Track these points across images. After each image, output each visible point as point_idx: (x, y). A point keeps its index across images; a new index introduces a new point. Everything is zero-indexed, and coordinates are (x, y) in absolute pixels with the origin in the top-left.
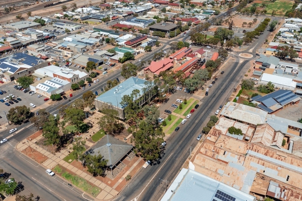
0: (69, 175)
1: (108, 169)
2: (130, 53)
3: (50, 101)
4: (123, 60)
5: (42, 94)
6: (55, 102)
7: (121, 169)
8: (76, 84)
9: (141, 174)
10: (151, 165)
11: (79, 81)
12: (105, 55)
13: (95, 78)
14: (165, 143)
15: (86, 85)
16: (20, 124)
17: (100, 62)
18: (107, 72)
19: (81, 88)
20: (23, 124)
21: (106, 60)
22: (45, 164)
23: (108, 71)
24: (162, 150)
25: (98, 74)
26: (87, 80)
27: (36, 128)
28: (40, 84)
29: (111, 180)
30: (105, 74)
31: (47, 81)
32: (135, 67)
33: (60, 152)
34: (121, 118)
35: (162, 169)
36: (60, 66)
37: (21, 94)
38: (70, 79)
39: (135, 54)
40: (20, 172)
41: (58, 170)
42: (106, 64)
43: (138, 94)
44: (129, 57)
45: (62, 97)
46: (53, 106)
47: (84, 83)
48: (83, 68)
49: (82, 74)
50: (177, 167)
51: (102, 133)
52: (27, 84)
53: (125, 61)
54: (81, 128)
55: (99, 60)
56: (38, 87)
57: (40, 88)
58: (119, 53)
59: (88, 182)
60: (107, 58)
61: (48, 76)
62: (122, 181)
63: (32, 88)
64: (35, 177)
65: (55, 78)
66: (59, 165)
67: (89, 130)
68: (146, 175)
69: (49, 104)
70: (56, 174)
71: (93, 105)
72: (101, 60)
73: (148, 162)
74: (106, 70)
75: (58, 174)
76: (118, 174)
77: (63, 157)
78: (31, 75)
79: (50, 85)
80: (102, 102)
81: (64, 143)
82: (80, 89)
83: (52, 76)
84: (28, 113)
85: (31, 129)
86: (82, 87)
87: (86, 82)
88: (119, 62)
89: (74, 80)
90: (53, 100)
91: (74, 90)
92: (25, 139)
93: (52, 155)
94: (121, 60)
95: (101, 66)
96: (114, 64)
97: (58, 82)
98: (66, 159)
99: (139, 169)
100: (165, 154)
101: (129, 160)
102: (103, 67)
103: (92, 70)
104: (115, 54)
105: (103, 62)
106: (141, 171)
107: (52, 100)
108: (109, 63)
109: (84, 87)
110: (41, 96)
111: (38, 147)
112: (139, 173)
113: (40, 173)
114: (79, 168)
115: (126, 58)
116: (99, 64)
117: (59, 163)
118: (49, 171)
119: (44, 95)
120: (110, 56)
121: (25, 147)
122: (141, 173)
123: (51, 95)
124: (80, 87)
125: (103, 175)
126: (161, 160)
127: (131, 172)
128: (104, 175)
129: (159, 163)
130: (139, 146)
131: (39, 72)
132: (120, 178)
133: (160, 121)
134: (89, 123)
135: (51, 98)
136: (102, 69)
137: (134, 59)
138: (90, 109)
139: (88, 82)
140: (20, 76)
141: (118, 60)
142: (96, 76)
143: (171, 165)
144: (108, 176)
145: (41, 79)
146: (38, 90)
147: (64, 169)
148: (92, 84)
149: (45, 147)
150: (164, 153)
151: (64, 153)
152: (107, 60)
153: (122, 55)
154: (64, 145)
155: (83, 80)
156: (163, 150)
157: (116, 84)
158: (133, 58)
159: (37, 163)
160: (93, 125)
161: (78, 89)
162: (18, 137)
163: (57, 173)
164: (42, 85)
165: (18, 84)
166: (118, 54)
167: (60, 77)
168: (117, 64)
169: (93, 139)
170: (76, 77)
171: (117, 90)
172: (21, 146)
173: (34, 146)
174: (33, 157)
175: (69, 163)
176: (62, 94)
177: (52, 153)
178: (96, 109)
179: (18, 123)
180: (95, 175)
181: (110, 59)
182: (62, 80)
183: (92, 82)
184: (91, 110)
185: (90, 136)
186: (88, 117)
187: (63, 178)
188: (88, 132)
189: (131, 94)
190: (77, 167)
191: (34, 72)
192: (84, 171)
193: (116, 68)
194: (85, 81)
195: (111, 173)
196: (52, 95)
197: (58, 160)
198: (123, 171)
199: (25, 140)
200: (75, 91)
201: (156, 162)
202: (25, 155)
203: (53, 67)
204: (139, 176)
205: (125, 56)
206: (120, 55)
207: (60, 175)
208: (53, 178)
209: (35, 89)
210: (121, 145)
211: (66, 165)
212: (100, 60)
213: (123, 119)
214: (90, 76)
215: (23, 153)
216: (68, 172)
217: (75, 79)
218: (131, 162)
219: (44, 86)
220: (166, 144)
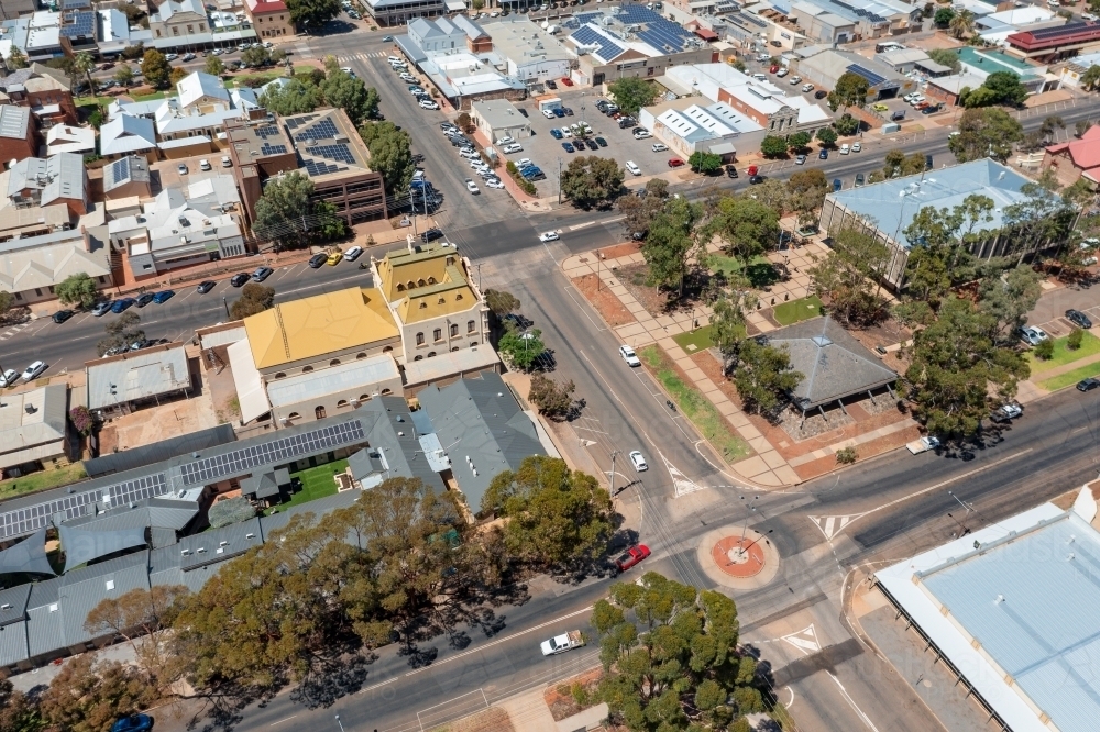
0: (677, 382)
1: (792, 409)
2: (1015, 77)
3: (686, 169)
4: (976, 99)
5: (669, 143)
6: (697, 176)
7: (834, 426)
8: (780, 140)
9: (892, 463)
10: (939, 454)
11: (794, 132)
12: (912, 66)
13: (849, 138)
14: (1019, 409)
15: (810, 150)
16: (588, 209)
17: (886, 86)
18: (899, 128)
19: (792, 156)
20: (594, 211)
21: (911, 86)
22: (623, 331)
23: (903, 125)
24: (998, 425)
25: (865, 126)
26: (819, 137)
27: (625, 232)
28: (670, 111)
29: (790, 441)
30: (889, 130)
31: (694, 107)
32: (1012, 129)
33: (671, 315)
34: (894, 282)
35: (969, 478)
36: (746, 71)
37: (610, 129)
38: (766, 115)
39: (1034, 86)
40: (555, 326)
41: (653, 359)
42: (907, 98)
43: (984, 214)
44: (1005, 92)
45: (724, 167)
46: (690, 187)
47: (808, 145)
48: (820, 95)
49: (812, 113)
50: (1028, 494)
51: (811, 307)
52: (635, 104)
53: (982, 104)
54: (750, 271)
55: (883, 80)
56: (662, 118)
57: (668, 122)
58: (972, 69)
59: (723, 420)
60: (918, 77)
61: (701, 94)
62: (825, 458)
63: (646, 118)
64: (589, 351)
65: (723, 103)
66: (657, 345)
67: (773, 284)
68: (907, 472)
69: (681, 177)
70: (643, 367)
71: (813, 217)
72: (894, 81)
73: (930, 439)
74: (898, 118)
75: (648, 367)
76: (819, 434)
77: (677, 331)
78: (653, 80)
79: (699, 121)
80: (847, 211)
81: (691, 298)
82: (787, 157)
83: (714, 96)
84: (617, 182)
85: (610, 232)
86: (798, 153)
87: (814, 143)
88: (956, 104)
89: (777, 124)
90: (696, 170)
91: (765, 158)
92: (587, 250)
93: (647, 315)
94: (968, 95)
95: (886, 104)
96: (934, 105)
97: (726, 118)
98: (682, 340)
99: (891, 447)
100: (1002, 440)
101: (871, 412)
102: (892, 106)
103: (849, 106)
104: (955, 70)
105: (897, 89)
106: (895, 455)
107: (692, 170)
108: (919, 99)
109: (801, 156)
110: (663, 149)
111: (616, 281)
112: (886, 458)
113: (605, 350)
114: (711, 376)
115: (992, 92)
116: (882, 92)
117: (660, 342)
118: (629, 350)
119: (673, 148)
120: (933, 74)
121: (585, 271)
122: (893, 460)
123: (692, 152)
124: (789, 154)
125: (773, 420)
126: (978, 454)
127: (863, 446)
128: (775, 418)
129: (968, 457)
130: (919, 373)
131: (678, 76)
132: (822, 446)
133: (1033, 336)
134: (782, 266)
135: (689, 162)
136: (884, 114)
137: (1021, 106)
138: (798, 227)
139: (821, 145)
140: (622, 74)
141: (958, 96)
142: (853, 132)
143: (1009, 479)
144: (784, 428)
145: (678, 97)
146: (661, 129)
147: (667, 363)
148: (830, 153)
149: (634, 288)
150: (1002, 436)
151: (682, 321)
152: (916, 85)
153: (980, 78)
154: (689, 301)
155: (808, 131)
156: (1002, 428)
157: (917, 167)
158: (1018, 101)
159: (604, 321)
160: (794, 274)
161: (782, 156)
162: (574, 242)
163: (646, 365)
164: (676, 115)
165: (611, 97)
166: (965, 71)
167: (738, 104)
168: (946, 106)
169: (779, 313)
170: (788, 116)
171: (913, 185)
172: (574, 266)
173: (607, 277)
174: (596, 303)
175: (688, 351)
176: (728, 159)
177: (650, 311)
178: (817, 232)
179: (584, 203)
180: (749, 408)
181: (926, 86)
182: (739, 115)
183: (835, 148)
184: (802, 230)
185: (773, 302)
186: (784, 247)
187: (660, 382)
188: (768, 291)
189: (956, 207)
190: (705, 370)
191: (664, 74)
192: (721, 388)
193: (937, 122)
194: (813, 138)
195: (800, 422)
196: (697, 153)
197: (659, 334)
198: (839, 433)
199: (590, 255)
200: (768, 161)
201: (958, 452)
202: (578, 290)
203: (724, 70)
204: (884, 466)
205: (990, 84)
206: (973, 78)
207: (654, 372)
208: (636, 373)
209: (653, 124)
210: (860, 358)
211: (676, 353)
212: (890, 78)
213: (898, 285)
214: (834, 125)
215: (574, 285)
216: (677, 375)
217: (782, 121)
218: (872, 419)
219: (682, 120)
220: (1020, 415)
